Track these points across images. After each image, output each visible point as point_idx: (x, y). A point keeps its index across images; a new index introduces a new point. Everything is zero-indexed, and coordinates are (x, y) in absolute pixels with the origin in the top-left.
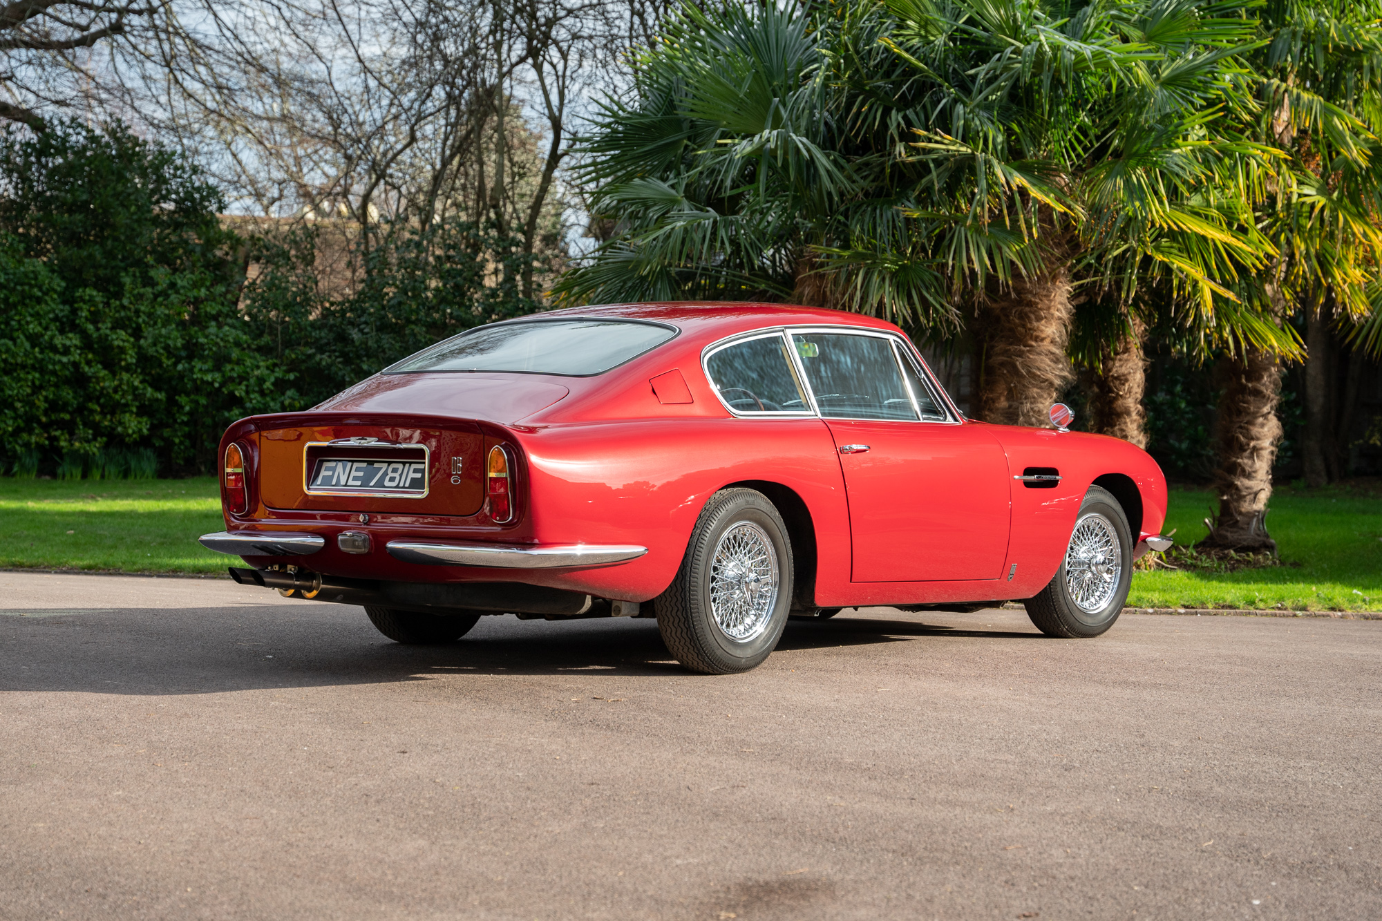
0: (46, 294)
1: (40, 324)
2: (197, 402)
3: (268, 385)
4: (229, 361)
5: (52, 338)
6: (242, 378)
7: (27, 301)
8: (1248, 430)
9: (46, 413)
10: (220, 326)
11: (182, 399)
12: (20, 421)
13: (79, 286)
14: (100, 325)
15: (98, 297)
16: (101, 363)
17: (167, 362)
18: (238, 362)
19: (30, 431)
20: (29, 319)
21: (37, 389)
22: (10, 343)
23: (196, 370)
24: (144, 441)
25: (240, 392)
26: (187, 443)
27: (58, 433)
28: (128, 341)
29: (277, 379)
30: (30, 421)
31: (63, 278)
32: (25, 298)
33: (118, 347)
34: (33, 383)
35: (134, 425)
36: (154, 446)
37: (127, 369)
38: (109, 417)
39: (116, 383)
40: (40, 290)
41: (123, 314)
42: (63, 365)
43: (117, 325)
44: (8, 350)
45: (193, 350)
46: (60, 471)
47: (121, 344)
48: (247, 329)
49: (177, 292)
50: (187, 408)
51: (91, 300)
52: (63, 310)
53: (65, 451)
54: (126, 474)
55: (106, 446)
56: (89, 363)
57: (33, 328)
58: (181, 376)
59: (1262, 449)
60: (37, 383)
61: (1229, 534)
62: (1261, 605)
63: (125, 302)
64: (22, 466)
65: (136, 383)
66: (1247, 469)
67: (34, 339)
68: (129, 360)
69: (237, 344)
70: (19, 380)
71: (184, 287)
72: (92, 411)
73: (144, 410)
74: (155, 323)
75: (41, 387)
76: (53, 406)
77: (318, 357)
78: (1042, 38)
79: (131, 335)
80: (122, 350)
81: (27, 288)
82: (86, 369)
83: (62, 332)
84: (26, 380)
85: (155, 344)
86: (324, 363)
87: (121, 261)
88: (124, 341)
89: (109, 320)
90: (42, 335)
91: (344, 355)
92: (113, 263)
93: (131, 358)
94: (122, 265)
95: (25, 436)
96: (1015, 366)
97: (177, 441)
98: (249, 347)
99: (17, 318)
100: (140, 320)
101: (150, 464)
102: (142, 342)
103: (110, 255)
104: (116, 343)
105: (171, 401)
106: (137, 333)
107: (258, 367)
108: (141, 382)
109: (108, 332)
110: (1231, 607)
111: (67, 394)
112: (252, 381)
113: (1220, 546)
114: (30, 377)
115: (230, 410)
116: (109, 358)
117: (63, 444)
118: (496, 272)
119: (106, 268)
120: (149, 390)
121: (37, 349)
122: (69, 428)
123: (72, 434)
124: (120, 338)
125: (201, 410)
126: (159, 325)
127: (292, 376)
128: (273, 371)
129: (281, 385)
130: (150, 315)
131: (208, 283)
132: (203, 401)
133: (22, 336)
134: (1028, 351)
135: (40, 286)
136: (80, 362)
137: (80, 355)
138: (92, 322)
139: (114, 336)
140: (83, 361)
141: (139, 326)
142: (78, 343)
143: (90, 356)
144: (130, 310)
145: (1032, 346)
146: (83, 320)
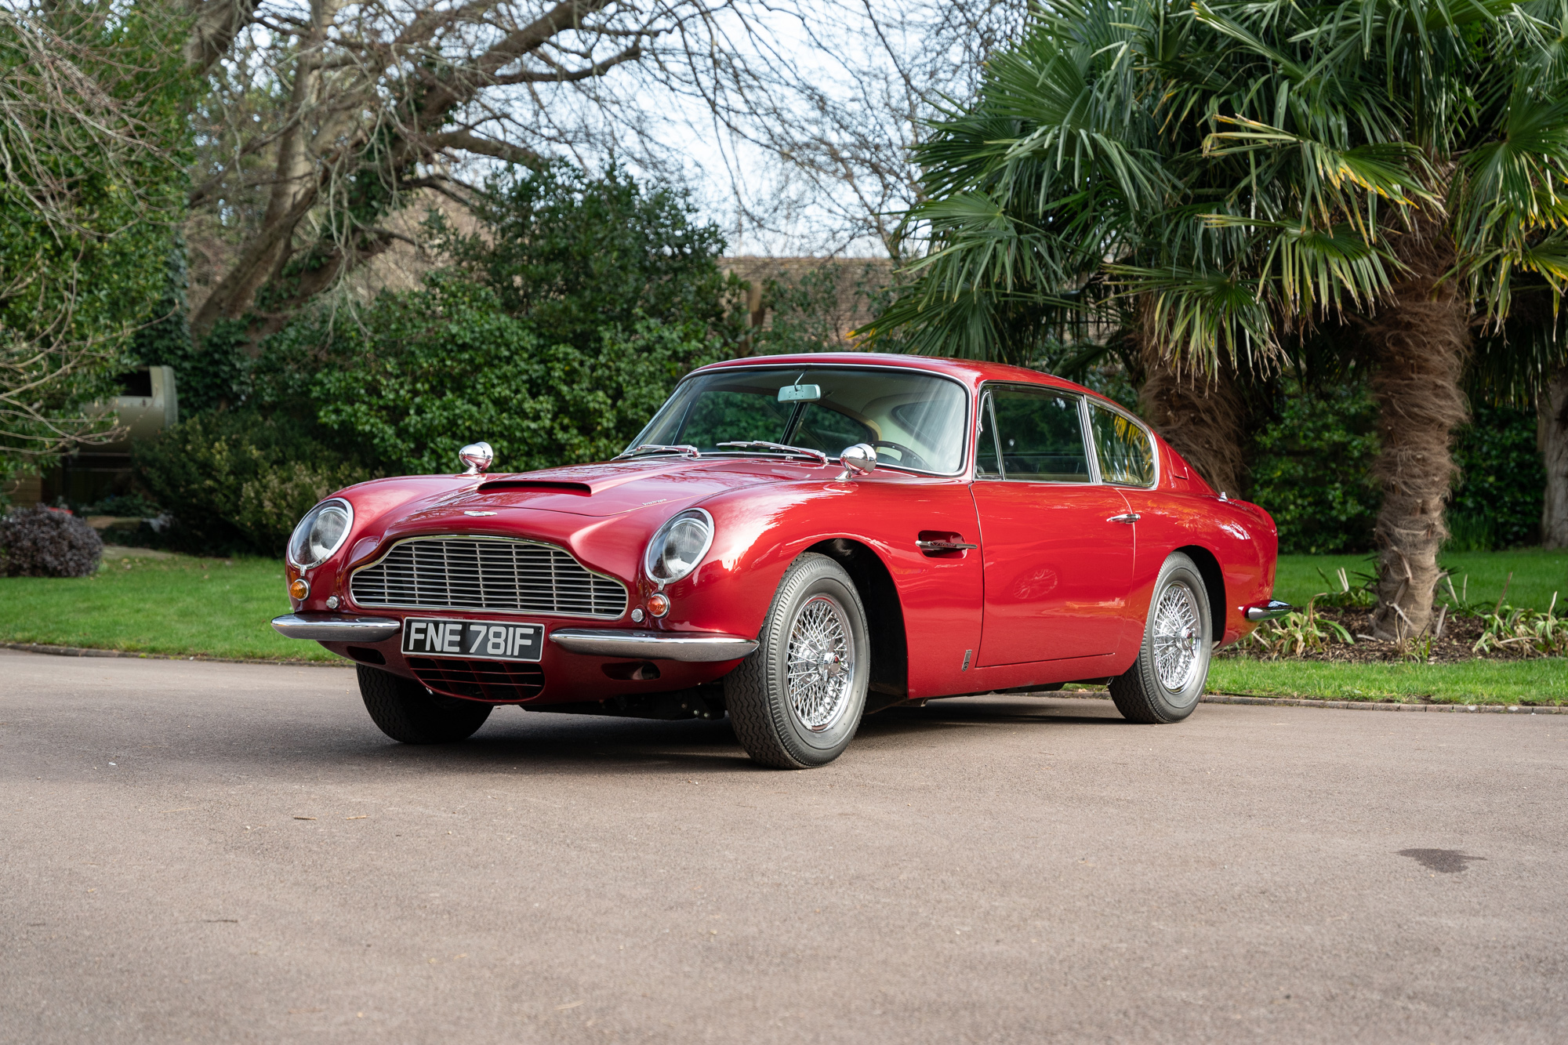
0: (514, 353)
1: (509, 387)
5: (521, 403)
7: (496, 362)
13: (553, 343)
14: (575, 386)
15: (575, 353)
16: (578, 428)
18: (731, 424)
22: (474, 409)
28: (605, 403)
31: (535, 334)
32: (492, 361)
33: (595, 409)
37: (606, 434)
39: (593, 450)
40: (509, 349)
41: (601, 373)
43: (597, 385)
44: (471, 417)
47: (598, 406)
51: (565, 359)
52: (536, 371)
56: (565, 429)
57: (501, 391)
60: (505, 452)
63: (603, 359)
67: (501, 404)
68: (605, 424)
71: (673, 340)
79: (609, 396)
80: (599, 413)
81: (492, 347)
83: (534, 395)
85: (635, 405)
87: (602, 313)
88: (601, 403)
89: (585, 380)
90: (511, 399)
92: (592, 317)
93: (608, 422)
94: (601, 317)
99: (483, 381)
100: (621, 379)
102: (620, 403)
103: (588, 307)
104: (591, 405)
106: (618, 394)
109: (584, 393)
116: (585, 422)
119: (584, 323)
121: (504, 415)
124: (599, 399)
126: (642, 384)
130: (631, 374)
133: (486, 401)
134: (1407, 385)
135: (508, 346)
136: (552, 428)
137: (553, 420)
138: (566, 383)
139: (590, 398)
140: (557, 426)
141: (619, 385)
142: (549, 407)
143: (566, 421)
144: (609, 368)
145: (1412, 379)
146: (557, 381)
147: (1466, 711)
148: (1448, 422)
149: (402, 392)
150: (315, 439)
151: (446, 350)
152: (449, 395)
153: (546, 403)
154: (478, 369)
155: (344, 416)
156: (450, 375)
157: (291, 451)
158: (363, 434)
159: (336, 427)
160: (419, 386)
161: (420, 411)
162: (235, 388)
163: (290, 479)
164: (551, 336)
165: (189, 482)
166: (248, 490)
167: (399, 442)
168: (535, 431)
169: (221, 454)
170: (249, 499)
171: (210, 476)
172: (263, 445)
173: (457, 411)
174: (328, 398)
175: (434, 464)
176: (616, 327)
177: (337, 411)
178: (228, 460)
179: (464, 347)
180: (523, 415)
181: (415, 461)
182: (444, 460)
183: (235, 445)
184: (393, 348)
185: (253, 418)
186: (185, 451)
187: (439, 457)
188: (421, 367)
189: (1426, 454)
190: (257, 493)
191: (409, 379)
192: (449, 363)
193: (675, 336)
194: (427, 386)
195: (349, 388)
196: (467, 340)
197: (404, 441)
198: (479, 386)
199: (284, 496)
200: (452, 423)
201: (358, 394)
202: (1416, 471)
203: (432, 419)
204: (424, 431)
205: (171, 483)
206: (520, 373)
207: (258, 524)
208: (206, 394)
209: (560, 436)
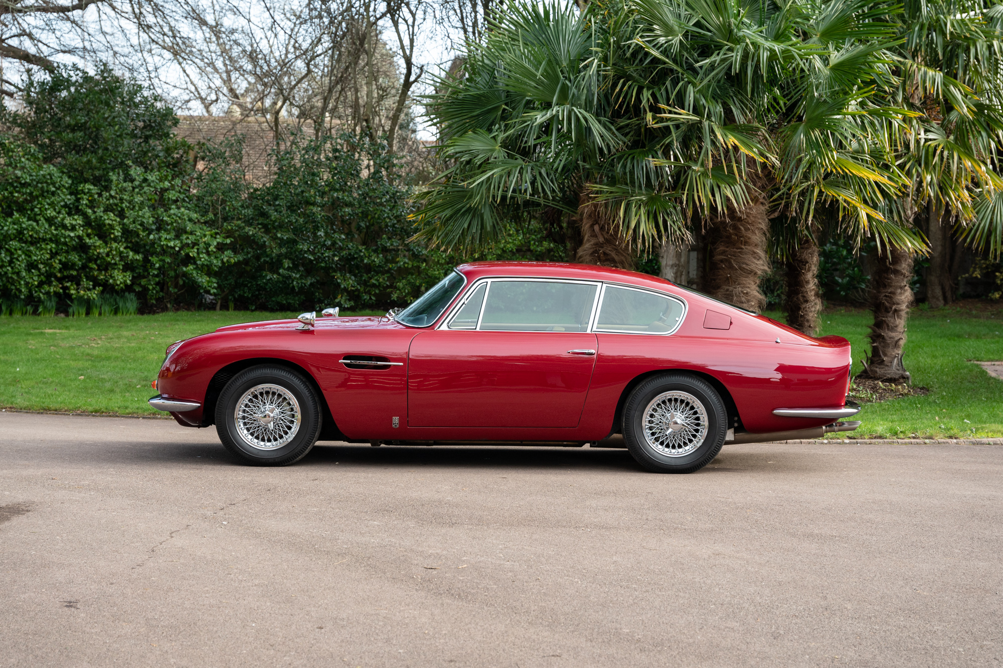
0: (58, 189)
1: (55, 210)
2: (164, 261)
3: (212, 248)
4: (186, 232)
5: (63, 219)
6: (195, 244)
7: (45, 194)
8: (891, 298)
9: (60, 271)
10: (178, 208)
11: (154, 259)
12: (42, 277)
13: (81, 183)
14: (95, 210)
15: (94, 190)
16: (97, 235)
17: (142, 234)
18: (191, 233)
19: (50, 284)
20: (47, 207)
21: (53, 255)
22: (35, 224)
23: (163, 239)
24: (129, 288)
25: (193, 253)
26: (158, 288)
27: (68, 284)
28: (115, 220)
29: (218, 243)
30: (49, 277)
31: (70, 177)
32: (44, 194)
33: (109, 224)
34: (51, 250)
35: (121, 278)
36: (134, 291)
37: (115, 240)
38: (103, 272)
39: (108, 249)
40: (54, 187)
41: (111, 201)
42: (71, 238)
43: (110, 209)
44: (33, 229)
45: (160, 226)
46: (71, 310)
47: (110, 222)
48: (197, 209)
49: (149, 185)
50: (157, 265)
51: (89, 192)
52: (70, 199)
53: (74, 296)
54: (116, 311)
55: (102, 292)
56: (88, 235)
57: (51, 213)
58: (153, 243)
59: (900, 310)
60: (54, 251)
61: (878, 370)
62: (901, 436)
63: (113, 193)
64: (45, 308)
65: (122, 249)
66: (890, 324)
67: (50, 221)
68: (116, 234)
69: (190, 220)
70: (42, 249)
71: (153, 181)
72: (92, 269)
73: (128, 267)
74: (134, 207)
75: (57, 253)
76: (65, 266)
77: (247, 229)
78: (748, 41)
79: (116, 216)
80: (112, 227)
81: (45, 185)
82: (87, 241)
83: (69, 214)
84: (46, 249)
85: (134, 222)
86: (251, 233)
87: (109, 164)
88: (112, 220)
89: (102, 205)
90: (56, 218)
91: (265, 226)
92: (104, 166)
93: (118, 233)
94: (110, 166)
95: (46, 287)
96: (730, 263)
97: (151, 287)
98: (199, 221)
99: (39, 206)
100: (124, 205)
101: (132, 303)
102: (125, 221)
103: (101, 160)
104: (107, 222)
105: (146, 260)
106: (121, 215)
107: (205, 236)
108: (125, 248)
109: (102, 214)
110: (880, 437)
111: (74, 257)
112: (202, 245)
113: (871, 378)
114: (49, 247)
115: (187, 266)
116: (102, 232)
117: (73, 292)
118: (368, 167)
119: (99, 170)
120: (131, 253)
121: (53, 228)
122: (77, 281)
123: (78, 284)
124: (110, 218)
125: (166, 266)
126: (137, 208)
127: (228, 241)
128: (215, 238)
129: (221, 248)
130: (130, 202)
131: (170, 178)
132: (168, 260)
133: (42, 219)
134: (739, 252)
135: (54, 184)
136: (82, 236)
137: (83, 231)
138: (90, 208)
139: (106, 217)
140: (85, 234)
141: (123, 210)
142: (81, 223)
143: (90, 231)
145: (742, 249)
146: (84, 206)
148: (759, 272)
151: (13, 186)
152: (16, 215)
153: (79, 220)
154: (33, 198)
156: (16, 202)
164: (80, 178)
173: (24, 226)
175: (8, 258)
176: (118, 173)
179: (25, 185)
182: (16, 256)
187: (12, 254)
189: (749, 290)
192: (16, 195)
196: (28, 181)
198: (36, 210)
200: (20, 232)
202: (743, 299)
203: (7, 231)
206: (61, 201)
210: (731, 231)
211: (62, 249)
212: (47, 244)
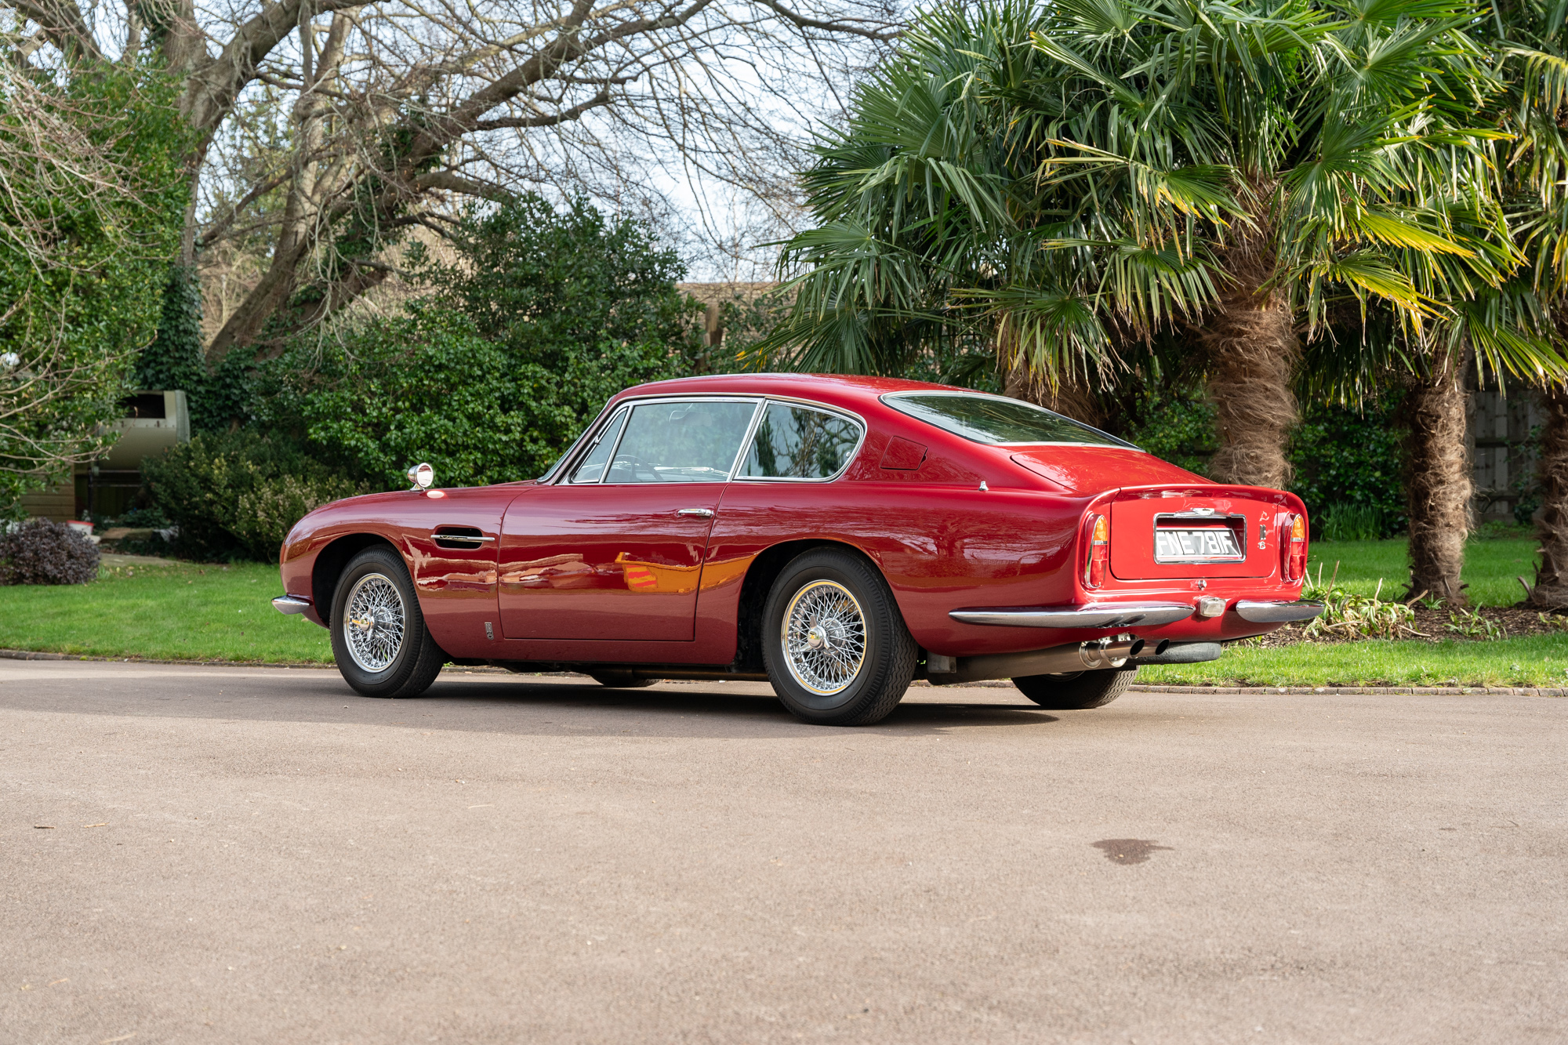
0: (487, 372)
1: (482, 403)
5: (492, 418)
7: (470, 381)
13: (523, 363)
14: (543, 402)
15: (543, 372)
16: (547, 440)
20: (469, 398)
21: (479, 469)
22: (450, 424)
28: (570, 416)
31: (510, 356)
32: (466, 380)
33: (561, 423)
34: (475, 463)
40: (482, 369)
41: (566, 389)
43: (565, 400)
44: (447, 431)
47: (563, 420)
49: (627, 365)
51: (534, 377)
52: (510, 388)
56: (534, 441)
57: (475, 407)
60: (480, 463)
61: (1547, 593)
63: (569, 376)
67: (475, 419)
70: (460, 461)
71: (634, 359)
79: (574, 410)
80: (567, 426)
81: (466, 367)
83: (505, 410)
84: (468, 461)
87: (570, 335)
88: (566, 417)
89: (552, 396)
90: (484, 415)
92: (560, 338)
94: (569, 339)
99: (458, 398)
100: (585, 394)
102: (584, 416)
103: (558, 329)
104: (558, 419)
106: (583, 408)
109: (551, 408)
113: (1531, 608)
114: (472, 457)
116: (555, 435)
119: (553, 344)
121: (478, 429)
124: (565, 414)
130: (594, 389)
133: (461, 416)
134: (1239, 389)
135: (480, 366)
136: (523, 440)
137: (524, 431)
138: (535, 399)
139: (556, 412)
140: (527, 439)
142: (520, 421)
143: (535, 434)
144: (575, 385)
145: (1244, 382)
146: (526, 397)
147: (1276, 693)
148: (1279, 423)
149: (384, 410)
150: (306, 454)
151: (425, 371)
152: (428, 411)
153: (516, 418)
154: (453, 387)
155: (332, 432)
156: (428, 394)
157: (284, 465)
158: (349, 448)
159: (325, 442)
160: (400, 403)
161: (400, 427)
162: (245, 409)
163: (281, 491)
164: (522, 357)
165: (191, 496)
166: (244, 502)
167: (381, 455)
168: (506, 443)
169: (219, 470)
170: (245, 510)
171: (210, 490)
172: (259, 460)
173: (435, 427)
174: (318, 417)
176: (581, 347)
177: (326, 428)
178: (226, 475)
179: (440, 368)
180: (495, 428)
181: (397, 473)
183: (233, 461)
184: (377, 371)
185: (250, 436)
186: (189, 467)
188: (402, 387)
189: (1259, 452)
190: (252, 504)
191: (391, 398)
192: (426, 382)
193: (635, 354)
194: (407, 404)
195: (337, 407)
196: (444, 361)
197: (386, 455)
198: (454, 403)
199: (276, 507)
200: (430, 436)
201: (345, 413)
202: (1250, 468)
203: (411, 433)
204: (404, 445)
205: (175, 496)
206: (492, 391)
207: (253, 533)
208: (219, 415)
209: (530, 447)
210: (1225, 354)
211: (492, 460)
212: (471, 453)
